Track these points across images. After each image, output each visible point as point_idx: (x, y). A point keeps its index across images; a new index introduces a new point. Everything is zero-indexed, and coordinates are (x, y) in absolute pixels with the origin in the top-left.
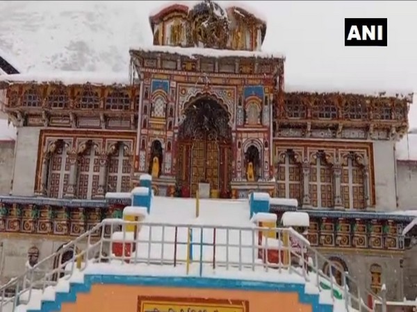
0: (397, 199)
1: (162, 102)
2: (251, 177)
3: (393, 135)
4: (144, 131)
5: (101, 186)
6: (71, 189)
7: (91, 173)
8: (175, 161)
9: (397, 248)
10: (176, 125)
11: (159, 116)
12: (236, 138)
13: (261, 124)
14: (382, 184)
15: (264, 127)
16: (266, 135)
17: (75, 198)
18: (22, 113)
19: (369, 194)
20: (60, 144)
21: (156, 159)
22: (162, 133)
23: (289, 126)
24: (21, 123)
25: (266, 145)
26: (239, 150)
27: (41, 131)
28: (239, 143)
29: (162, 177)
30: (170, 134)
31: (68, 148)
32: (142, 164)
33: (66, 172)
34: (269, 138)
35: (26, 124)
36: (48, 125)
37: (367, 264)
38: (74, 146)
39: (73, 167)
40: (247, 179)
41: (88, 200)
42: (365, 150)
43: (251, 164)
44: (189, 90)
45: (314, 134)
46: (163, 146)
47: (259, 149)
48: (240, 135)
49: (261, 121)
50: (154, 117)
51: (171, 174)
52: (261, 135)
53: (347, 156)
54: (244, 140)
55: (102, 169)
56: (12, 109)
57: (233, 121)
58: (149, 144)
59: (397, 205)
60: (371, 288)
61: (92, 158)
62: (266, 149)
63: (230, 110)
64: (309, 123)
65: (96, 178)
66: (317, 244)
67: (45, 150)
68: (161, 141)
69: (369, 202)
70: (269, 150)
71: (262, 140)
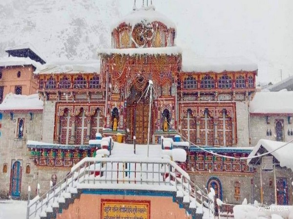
0: (250, 139)
2: (166, 129)
3: (247, 97)
4: (109, 102)
5: (88, 136)
6: (72, 138)
7: (83, 128)
8: (125, 120)
9: (249, 171)
10: (126, 98)
11: (116, 92)
12: (157, 104)
13: (171, 95)
14: (241, 130)
15: (172, 97)
16: (173, 102)
17: (75, 144)
18: (46, 93)
19: (234, 137)
20: (66, 110)
21: (115, 119)
22: (118, 103)
23: (188, 94)
24: (46, 99)
25: (173, 108)
26: (159, 112)
27: (56, 103)
28: (159, 108)
29: (119, 130)
30: (122, 103)
31: (70, 113)
32: (108, 122)
33: (70, 128)
34: (175, 104)
35: (48, 99)
36: (60, 99)
37: (232, 182)
38: (74, 112)
39: (73, 125)
40: (164, 130)
41: (81, 146)
42: (232, 108)
45: (202, 98)
46: (119, 111)
47: (170, 111)
48: (159, 103)
49: (170, 93)
50: (114, 94)
51: (123, 129)
52: (170, 102)
53: (222, 112)
54: (161, 106)
55: (89, 125)
56: (40, 91)
58: (112, 111)
59: (250, 143)
60: (235, 197)
61: (83, 118)
62: (173, 111)
64: (199, 92)
65: (86, 131)
66: (204, 169)
67: (58, 114)
68: (118, 108)
69: (234, 142)
70: (175, 112)
71: (171, 105)
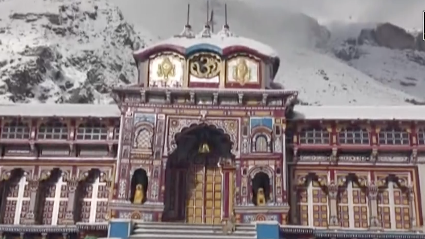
1: (147, 133)
2: (261, 201)
4: (125, 161)
5: (70, 212)
6: (31, 215)
7: (57, 199)
8: (163, 188)
10: (165, 154)
11: (143, 146)
12: (242, 165)
13: (272, 152)
15: (275, 155)
16: (278, 162)
17: (36, 224)
19: (415, 215)
21: (139, 186)
22: (147, 162)
25: (278, 171)
26: (244, 176)
28: (245, 170)
29: (147, 203)
30: (157, 163)
31: (27, 176)
32: (122, 191)
33: (24, 199)
34: (281, 165)
36: (3, 155)
38: (36, 174)
39: (34, 194)
41: (53, 226)
43: (261, 189)
44: (181, 122)
45: (341, 158)
46: (149, 174)
47: (270, 176)
48: (245, 163)
49: (271, 149)
50: (137, 148)
51: (160, 200)
52: (272, 162)
54: (250, 167)
55: (72, 195)
57: (237, 149)
58: (132, 173)
61: (59, 184)
62: (279, 175)
63: (233, 139)
64: (335, 149)
65: (64, 204)
68: (147, 169)
69: (414, 223)
70: (282, 176)
71: (272, 167)
